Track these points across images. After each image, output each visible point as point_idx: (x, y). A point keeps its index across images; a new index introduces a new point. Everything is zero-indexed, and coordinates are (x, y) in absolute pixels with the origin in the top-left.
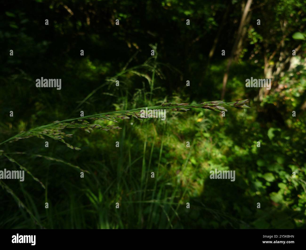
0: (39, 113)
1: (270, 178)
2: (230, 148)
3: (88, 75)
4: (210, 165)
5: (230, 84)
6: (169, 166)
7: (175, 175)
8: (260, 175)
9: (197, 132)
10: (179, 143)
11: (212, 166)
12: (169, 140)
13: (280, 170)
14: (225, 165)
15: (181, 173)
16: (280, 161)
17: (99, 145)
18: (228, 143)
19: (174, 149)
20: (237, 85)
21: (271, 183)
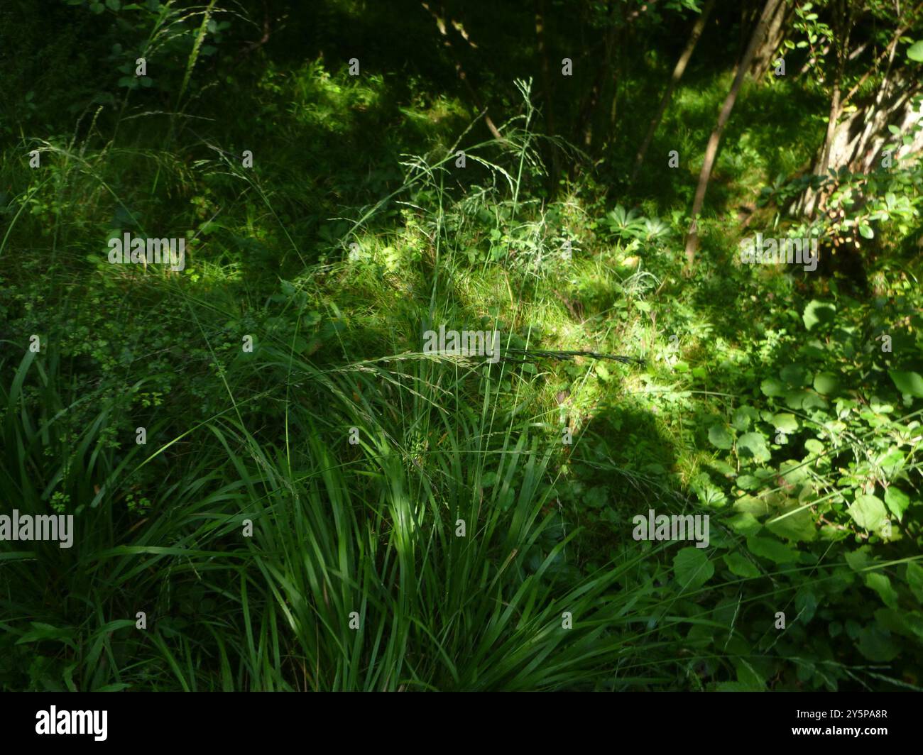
0: (205, 227)
1: (787, 427)
2: (704, 343)
3: (323, 115)
4: (644, 383)
5: (727, 155)
6: (540, 381)
7: (553, 404)
8: (767, 417)
9: (618, 296)
10: (568, 322)
11: (651, 388)
12: (542, 313)
13: (815, 409)
14: (685, 386)
15: (568, 399)
16: (821, 385)
17: (360, 319)
18: (698, 329)
19: (555, 338)
20: (748, 160)
21: (788, 436)
